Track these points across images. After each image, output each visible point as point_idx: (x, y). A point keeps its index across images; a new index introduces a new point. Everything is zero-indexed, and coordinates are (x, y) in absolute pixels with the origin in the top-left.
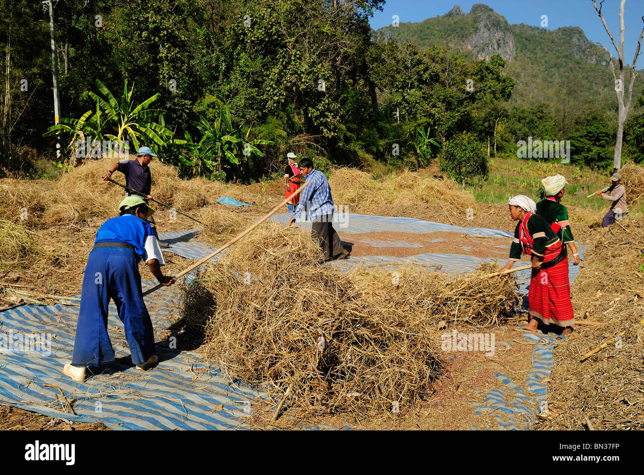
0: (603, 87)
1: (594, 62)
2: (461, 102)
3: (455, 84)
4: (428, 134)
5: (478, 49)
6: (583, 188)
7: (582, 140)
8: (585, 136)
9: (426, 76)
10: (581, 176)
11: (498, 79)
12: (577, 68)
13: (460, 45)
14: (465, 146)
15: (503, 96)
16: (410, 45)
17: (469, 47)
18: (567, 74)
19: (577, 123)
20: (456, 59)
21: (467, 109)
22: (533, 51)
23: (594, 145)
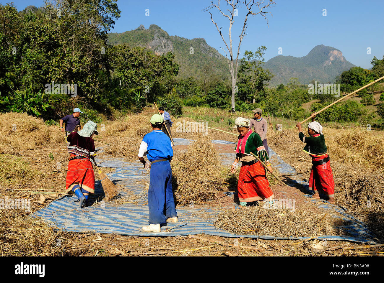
0: (216, 68)
1: (211, 56)
2: (154, 77)
3: (150, 67)
4: (140, 94)
5: (154, 48)
6: (221, 119)
7: (214, 95)
8: (215, 93)
9: (136, 63)
10: (218, 113)
11: (171, 64)
12: (204, 59)
13: (145, 46)
14: (171, 100)
15: (175, 73)
16: (126, 46)
17: (150, 47)
18: (199, 62)
19: (211, 87)
20: (149, 54)
21: (157, 80)
22: (182, 50)
23: (220, 97)
